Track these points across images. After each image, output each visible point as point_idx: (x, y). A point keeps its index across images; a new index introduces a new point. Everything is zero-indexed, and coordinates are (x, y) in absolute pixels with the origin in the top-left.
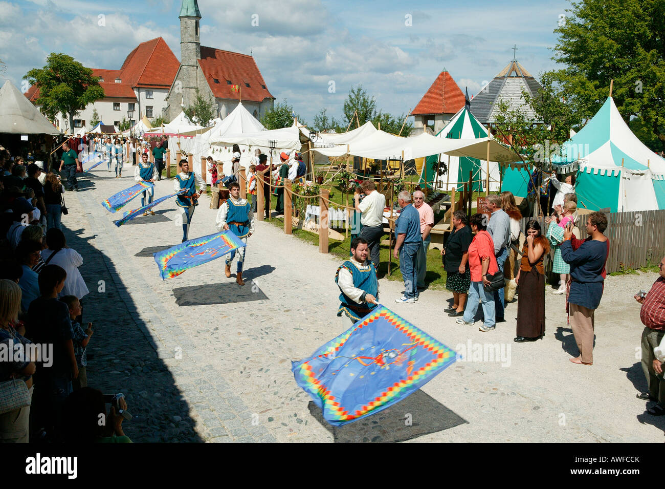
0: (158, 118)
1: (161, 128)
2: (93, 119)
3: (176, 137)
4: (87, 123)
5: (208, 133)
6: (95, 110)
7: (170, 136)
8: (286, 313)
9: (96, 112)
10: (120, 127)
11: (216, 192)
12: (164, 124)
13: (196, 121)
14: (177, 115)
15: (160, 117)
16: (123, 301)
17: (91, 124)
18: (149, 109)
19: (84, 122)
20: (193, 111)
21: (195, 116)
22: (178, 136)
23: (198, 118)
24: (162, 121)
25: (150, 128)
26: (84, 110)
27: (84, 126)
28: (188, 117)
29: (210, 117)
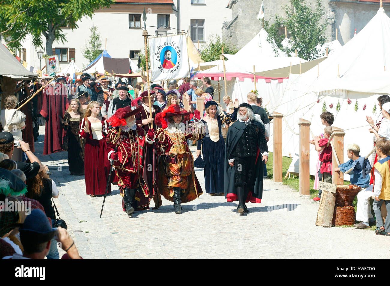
0: (215, 42)
1: (219, 63)
2: (89, 46)
3: (250, 80)
4: (79, 55)
5: (313, 71)
6: (94, 29)
7: (237, 79)
9: (96, 32)
10: (140, 61)
11: (330, 191)
12: (226, 55)
13: (290, 47)
14: (253, 38)
15: (218, 39)
17: (86, 56)
18: (196, 26)
19: (73, 51)
20: (284, 27)
21: (288, 38)
22: (253, 78)
23: (294, 42)
24: (222, 48)
25: (199, 62)
26: (74, 29)
27: (72, 61)
28: (274, 41)
29: (317, 38)
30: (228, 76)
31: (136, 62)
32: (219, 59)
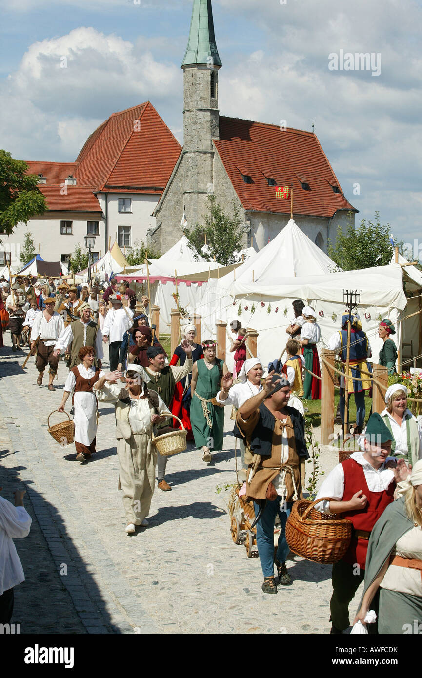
0: (139, 248)
1: (143, 266)
2: (24, 250)
3: (172, 283)
6: (28, 235)
7: (160, 282)
9: (31, 238)
10: (70, 265)
12: (149, 260)
13: (209, 253)
14: (175, 244)
15: (143, 244)
16: (65, 590)
17: (21, 260)
18: (123, 232)
20: (204, 234)
21: (207, 244)
22: (174, 281)
23: (212, 249)
24: (147, 254)
25: (125, 266)
26: (10, 235)
28: (194, 247)
29: (234, 245)
30: (152, 279)
31: (67, 265)
32: (143, 263)
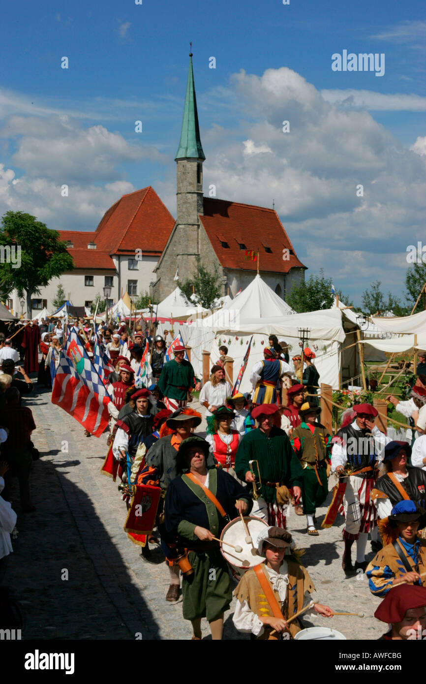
0: (144, 296)
1: (147, 310)
2: (57, 298)
3: (169, 323)
4: (50, 304)
6: (60, 286)
7: (160, 322)
8: (325, 586)
9: (62, 288)
12: (152, 305)
13: (196, 300)
14: (171, 293)
15: (147, 293)
17: (54, 305)
18: (132, 284)
19: (45, 302)
20: (192, 286)
21: (195, 293)
22: (170, 321)
23: (199, 297)
24: (150, 301)
25: (133, 310)
26: (47, 286)
27: (45, 308)
28: (185, 296)
29: (215, 294)
30: (154, 320)
31: (90, 309)
32: (147, 308)
